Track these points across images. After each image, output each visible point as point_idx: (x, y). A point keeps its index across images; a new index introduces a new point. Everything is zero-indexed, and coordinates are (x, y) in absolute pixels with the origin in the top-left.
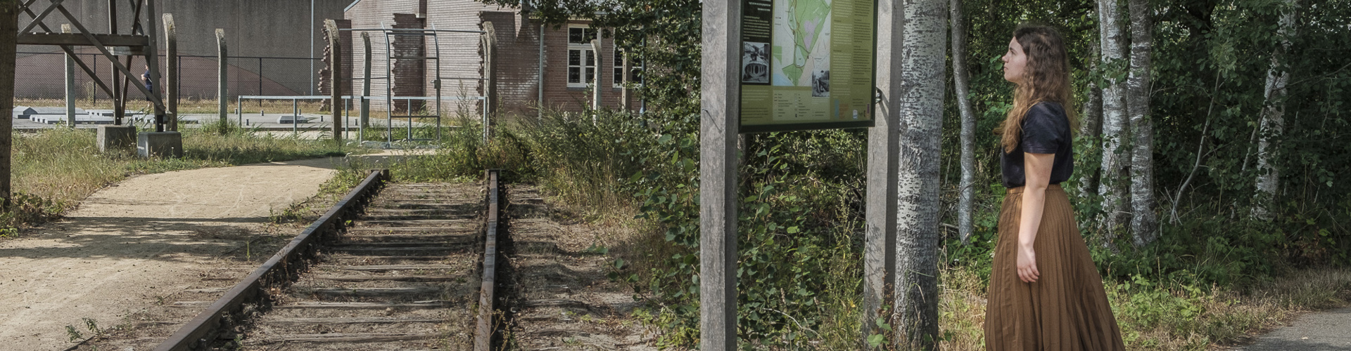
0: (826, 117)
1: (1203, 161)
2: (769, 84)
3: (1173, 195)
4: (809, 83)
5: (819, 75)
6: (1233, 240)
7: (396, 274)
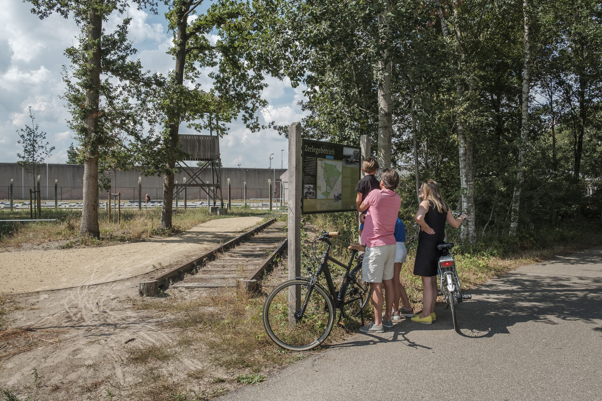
0: (340, 208)
1: (493, 218)
2: (316, 198)
3: (483, 228)
4: (333, 197)
5: (337, 195)
6: (501, 242)
7: (258, 249)
